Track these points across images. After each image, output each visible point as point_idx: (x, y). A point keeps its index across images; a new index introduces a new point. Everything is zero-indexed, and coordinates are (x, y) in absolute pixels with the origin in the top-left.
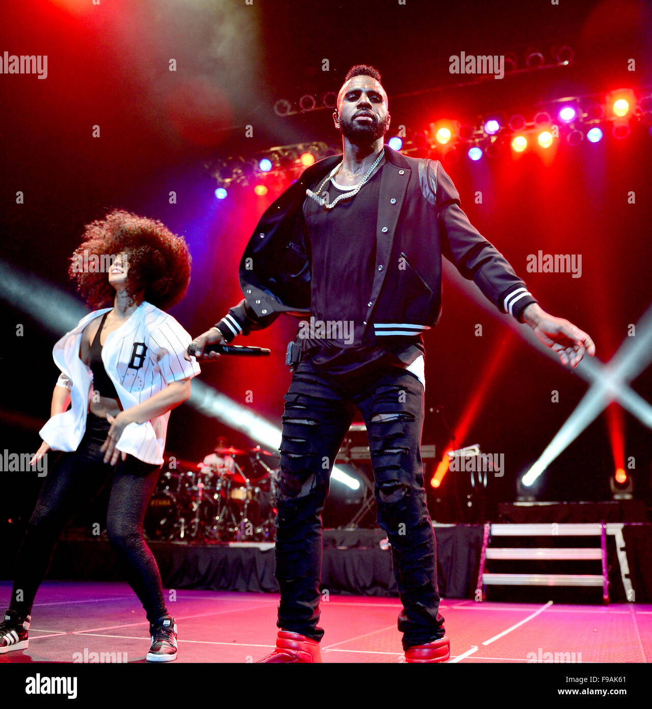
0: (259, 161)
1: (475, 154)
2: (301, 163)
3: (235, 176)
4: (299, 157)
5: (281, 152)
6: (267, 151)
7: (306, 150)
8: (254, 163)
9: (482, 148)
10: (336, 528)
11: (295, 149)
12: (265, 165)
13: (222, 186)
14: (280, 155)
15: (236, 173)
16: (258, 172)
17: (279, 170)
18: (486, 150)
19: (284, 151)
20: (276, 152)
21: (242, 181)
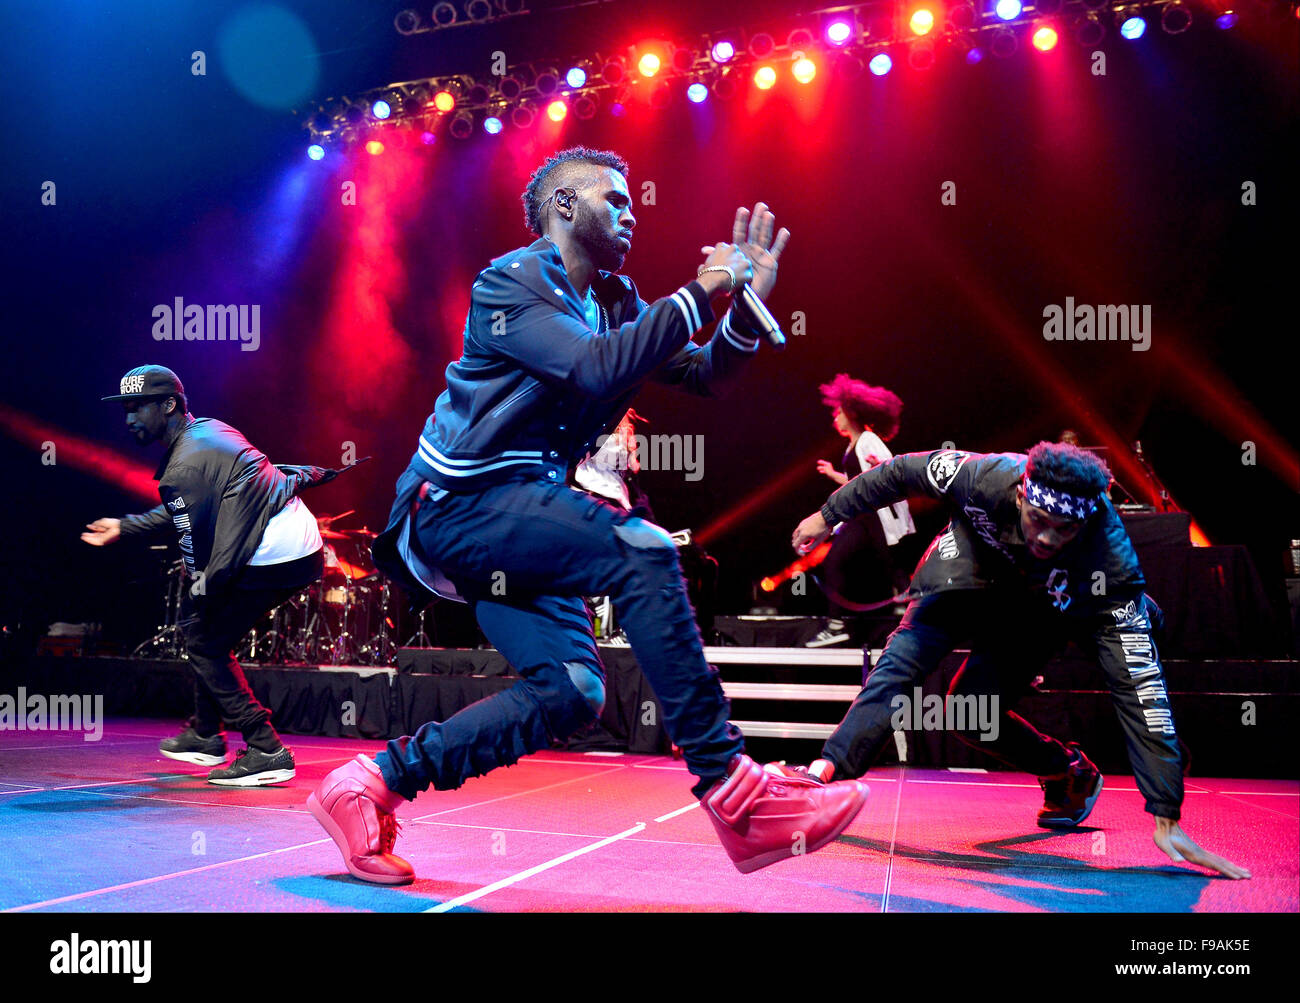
0: (373, 104)
1: (698, 93)
2: (435, 106)
3: (336, 126)
4: (432, 99)
5: (404, 90)
6: (385, 89)
7: (443, 85)
8: (365, 107)
9: (708, 85)
10: (475, 647)
11: (426, 86)
12: (381, 110)
13: (317, 141)
14: (403, 95)
15: (339, 122)
16: (371, 120)
17: (402, 118)
18: (714, 87)
19: (409, 88)
20: (397, 90)
21: (348, 134)
